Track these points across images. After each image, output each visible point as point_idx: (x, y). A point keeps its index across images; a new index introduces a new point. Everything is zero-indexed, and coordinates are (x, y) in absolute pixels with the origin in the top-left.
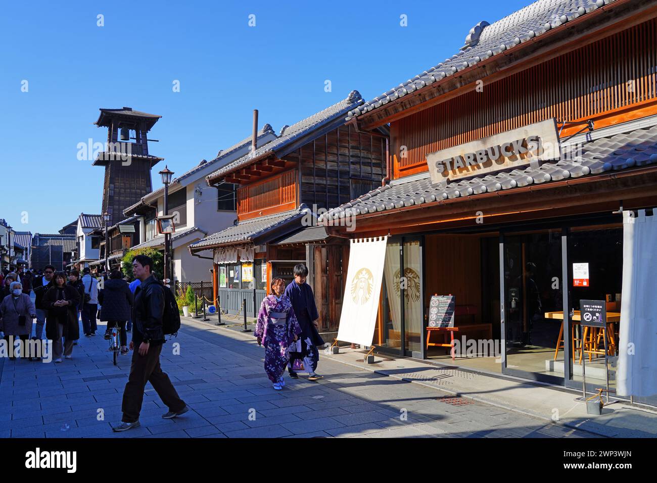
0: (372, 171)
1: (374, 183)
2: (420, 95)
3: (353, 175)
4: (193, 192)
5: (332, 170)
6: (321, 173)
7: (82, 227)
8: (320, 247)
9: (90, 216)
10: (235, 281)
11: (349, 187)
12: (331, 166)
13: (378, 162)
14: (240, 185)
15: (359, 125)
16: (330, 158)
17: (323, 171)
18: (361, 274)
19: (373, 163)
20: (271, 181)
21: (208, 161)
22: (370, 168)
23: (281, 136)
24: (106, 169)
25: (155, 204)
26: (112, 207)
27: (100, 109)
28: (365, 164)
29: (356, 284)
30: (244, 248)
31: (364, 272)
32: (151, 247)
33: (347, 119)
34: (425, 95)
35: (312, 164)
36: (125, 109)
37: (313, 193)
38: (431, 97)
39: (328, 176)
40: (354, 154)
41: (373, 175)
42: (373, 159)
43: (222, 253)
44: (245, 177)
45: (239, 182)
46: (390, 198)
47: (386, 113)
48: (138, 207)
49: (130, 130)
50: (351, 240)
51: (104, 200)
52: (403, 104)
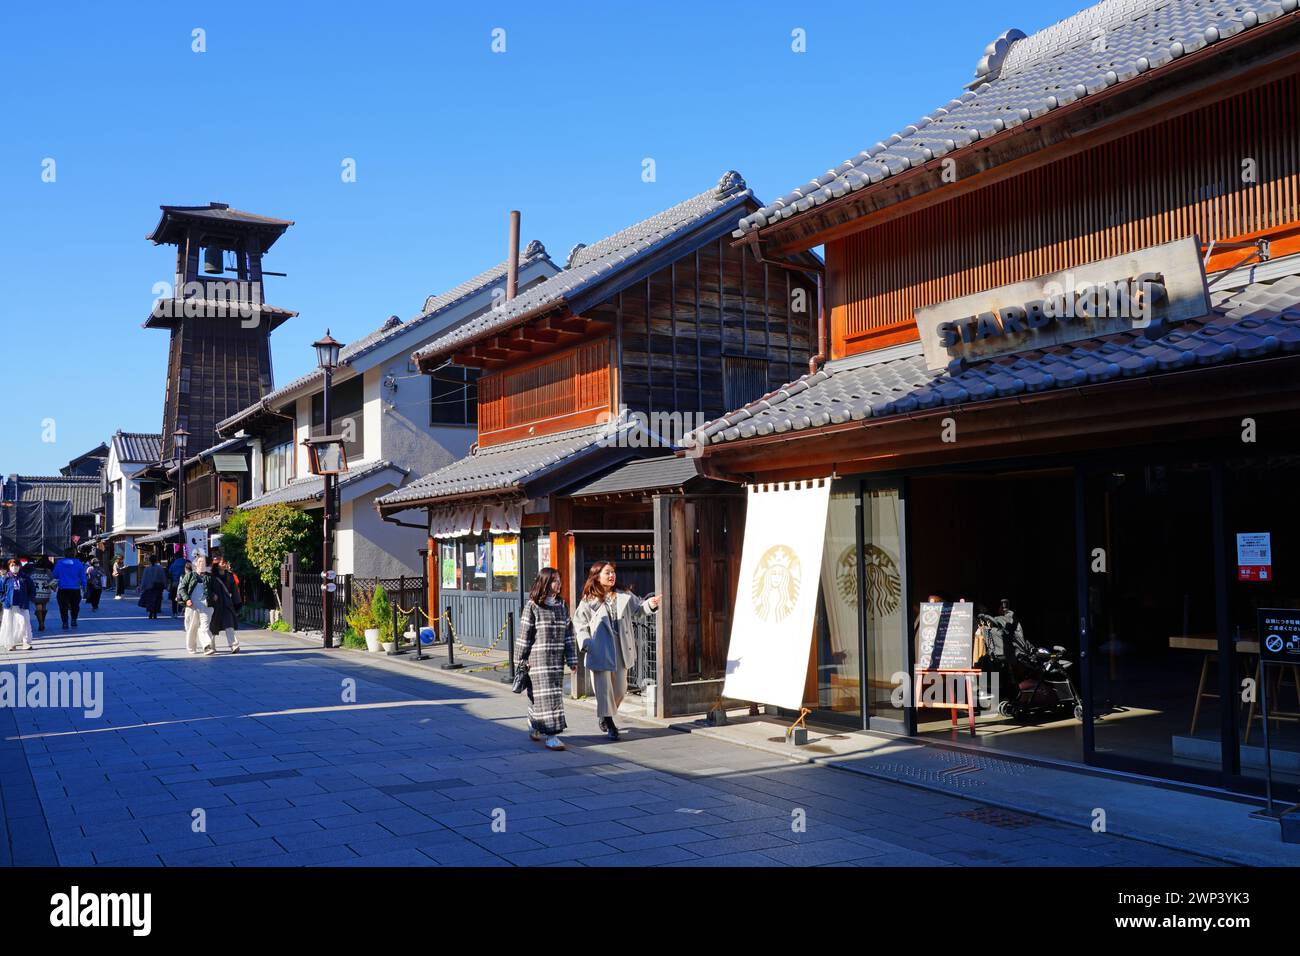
0: (767, 340)
1: (771, 365)
2: (897, 186)
3: (729, 350)
4: (378, 386)
5: (686, 339)
6: (663, 345)
7: (121, 462)
8: (683, 500)
9: (136, 436)
10: (478, 575)
11: (721, 374)
12: (683, 331)
13: (781, 320)
14: (485, 371)
15: (763, 246)
16: (682, 313)
17: (668, 340)
18: (772, 557)
19: (771, 324)
20: (553, 363)
21: (407, 320)
22: (762, 333)
23: (568, 268)
24: (173, 335)
25: (291, 409)
26: (186, 417)
27: (162, 207)
28: (754, 326)
29: (762, 578)
30: (499, 505)
31: (780, 553)
32: (288, 504)
33: (736, 234)
34: (908, 185)
35: (644, 325)
36: (214, 206)
37: (645, 387)
38: (921, 190)
39: (678, 352)
40: (730, 306)
41: (770, 349)
42: (771, 315)
43: (450, 514)
44: (496, 354)
45: (482, 364)
46: (836, 398)
47: (823, 222)
48: (251, 416)
49: (225, 252)
50: (750, 487)
51: (167, 403)
52: (860, 204)
